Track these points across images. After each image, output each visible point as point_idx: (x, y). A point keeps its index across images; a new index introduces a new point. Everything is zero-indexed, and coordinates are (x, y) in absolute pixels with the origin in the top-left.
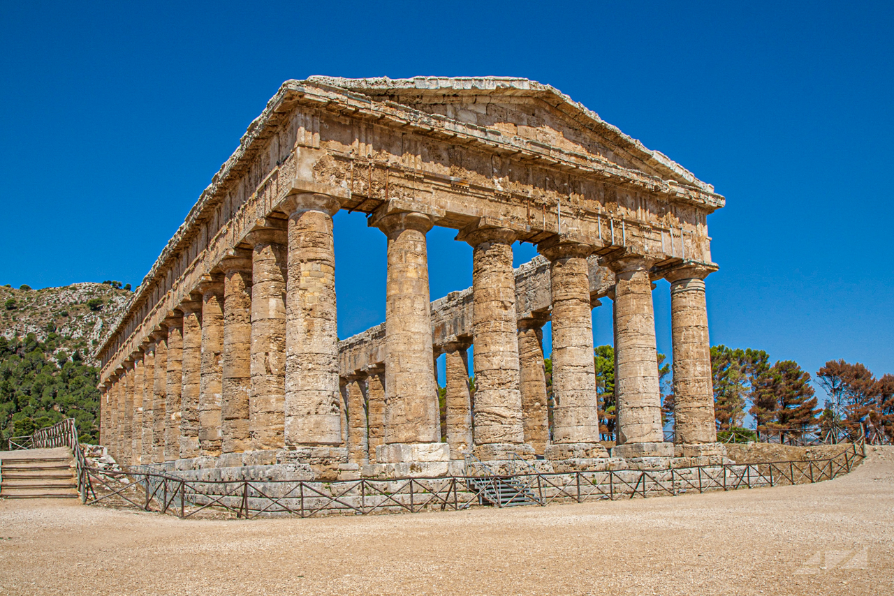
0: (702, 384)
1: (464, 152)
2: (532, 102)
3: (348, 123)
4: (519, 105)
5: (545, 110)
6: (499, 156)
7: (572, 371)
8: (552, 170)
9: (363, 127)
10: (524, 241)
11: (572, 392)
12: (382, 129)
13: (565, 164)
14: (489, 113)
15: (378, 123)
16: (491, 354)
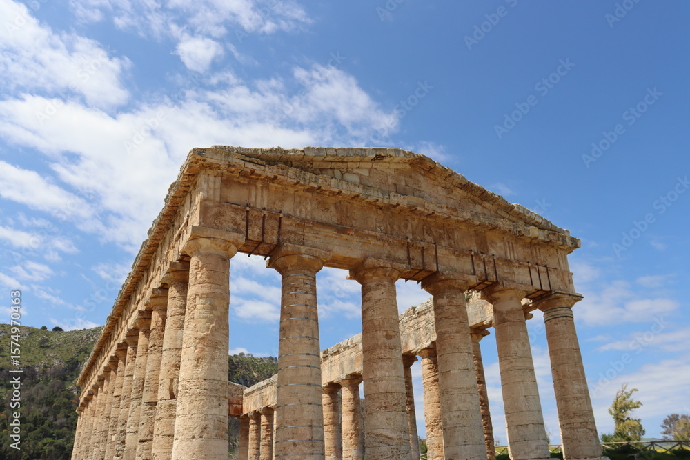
0: (581, 401)
1: (349, 205)
2: (408, 167)
3: (246, 183)
4: (397, 169)
5: (420, 174)
6: (381, 209)
7: (457, 393)
8: (428, 219)
9: (259, 184)
10: (408, 279)
11: (458, 413)
12: (276, 188)
13: (438, 214)
14: (371, 175)
15: (273, 183)
16: (377, 379)
